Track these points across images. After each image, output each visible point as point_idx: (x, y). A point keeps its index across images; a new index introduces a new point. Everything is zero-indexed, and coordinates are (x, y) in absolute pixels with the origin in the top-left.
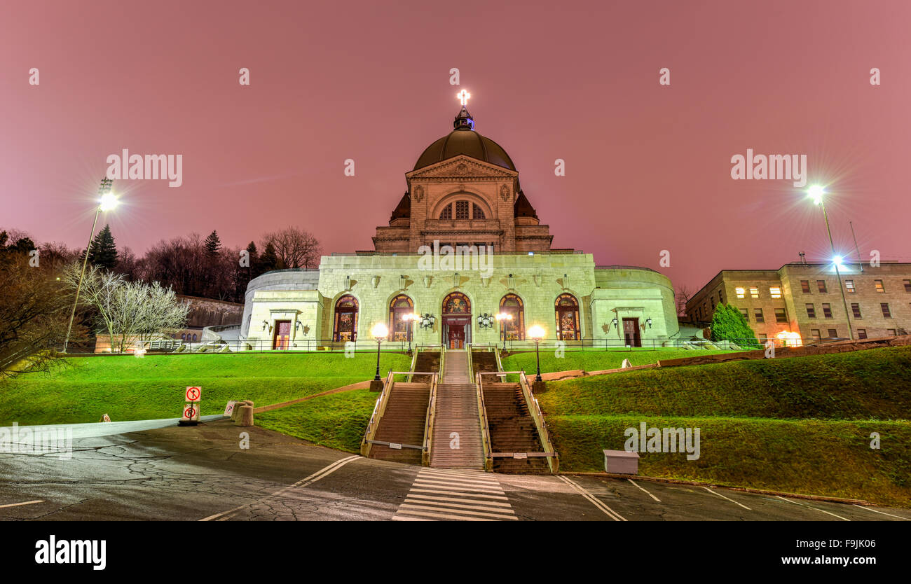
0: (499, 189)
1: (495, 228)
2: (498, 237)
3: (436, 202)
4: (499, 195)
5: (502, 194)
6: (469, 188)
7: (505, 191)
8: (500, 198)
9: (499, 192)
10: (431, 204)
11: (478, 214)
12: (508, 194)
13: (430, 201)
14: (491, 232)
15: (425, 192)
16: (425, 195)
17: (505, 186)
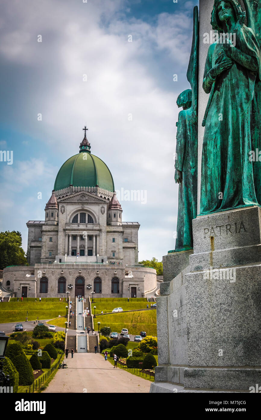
0: (100, 208)
1: (97, 228)
2: (99, 232)
3: (71, 214)
4: (100, 211)
5: (101, 211)
6: (86, 207)
7: (103, 209)
8: (100, 213)
9: (100, 210)
10: (68, 215)
11: (91, 221)
12: (104, 211)
13: (68, 213)
14: (95, 230)
15: (66, 209)
16: (66, 211)
17: (103, 207)
